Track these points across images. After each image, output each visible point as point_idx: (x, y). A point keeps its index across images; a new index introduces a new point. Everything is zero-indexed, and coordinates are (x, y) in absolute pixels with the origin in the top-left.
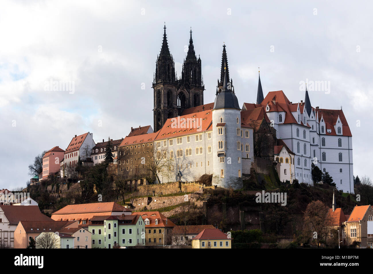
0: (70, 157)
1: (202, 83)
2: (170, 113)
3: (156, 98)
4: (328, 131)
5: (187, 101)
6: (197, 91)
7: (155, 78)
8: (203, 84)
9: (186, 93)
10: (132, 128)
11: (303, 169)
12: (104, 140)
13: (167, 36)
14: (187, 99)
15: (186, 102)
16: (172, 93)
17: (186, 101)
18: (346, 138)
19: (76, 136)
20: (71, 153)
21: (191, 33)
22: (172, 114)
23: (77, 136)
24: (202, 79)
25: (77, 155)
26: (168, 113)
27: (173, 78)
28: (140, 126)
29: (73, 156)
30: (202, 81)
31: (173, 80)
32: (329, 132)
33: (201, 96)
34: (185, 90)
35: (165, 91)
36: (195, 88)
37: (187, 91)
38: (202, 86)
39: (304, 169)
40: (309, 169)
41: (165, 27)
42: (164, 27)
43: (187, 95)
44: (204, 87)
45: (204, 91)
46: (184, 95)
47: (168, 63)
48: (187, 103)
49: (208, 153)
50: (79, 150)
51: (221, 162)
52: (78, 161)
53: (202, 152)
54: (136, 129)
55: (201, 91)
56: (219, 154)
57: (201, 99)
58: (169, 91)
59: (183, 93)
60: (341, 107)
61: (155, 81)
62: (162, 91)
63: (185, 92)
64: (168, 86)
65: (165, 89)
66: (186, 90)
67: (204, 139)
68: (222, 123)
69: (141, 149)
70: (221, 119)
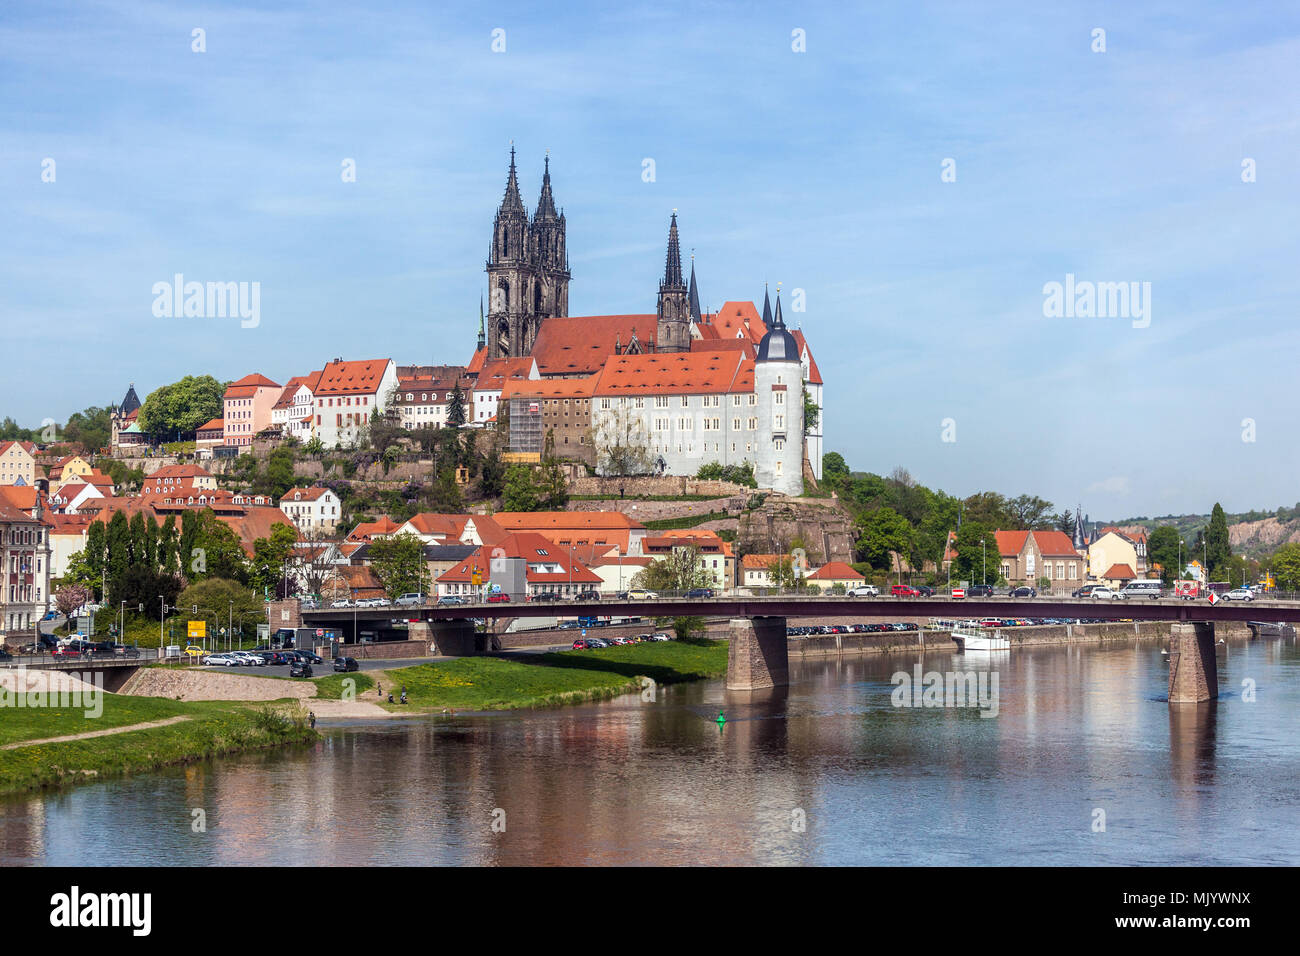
0: (340, 404)
6: (560, 282)
15: (543, 304)
17: (543, 301)
19: (338, 361)
20: (340, 397)
21: (547, 162)
23: (341, 362)
25: (366, 403)
26: (522, 325)
29: (348, 405)
34: (542, 280)
36: (558, 276)
41: (513, 149)
46: (540, 289)
48: (545, 305)
49: (734, 430)
50: (374, 393)
51: (777, 449)
52: (369, 416)
53: (719, 428)
56: (775, 436)
59: (538, 286)
61: (492, 259)
62: (512, 282)
64: (523, 272)
65: (518, 277)
67: (724, 404)
68: (781, 384)
69: (561, 408)
70: (779, 377)
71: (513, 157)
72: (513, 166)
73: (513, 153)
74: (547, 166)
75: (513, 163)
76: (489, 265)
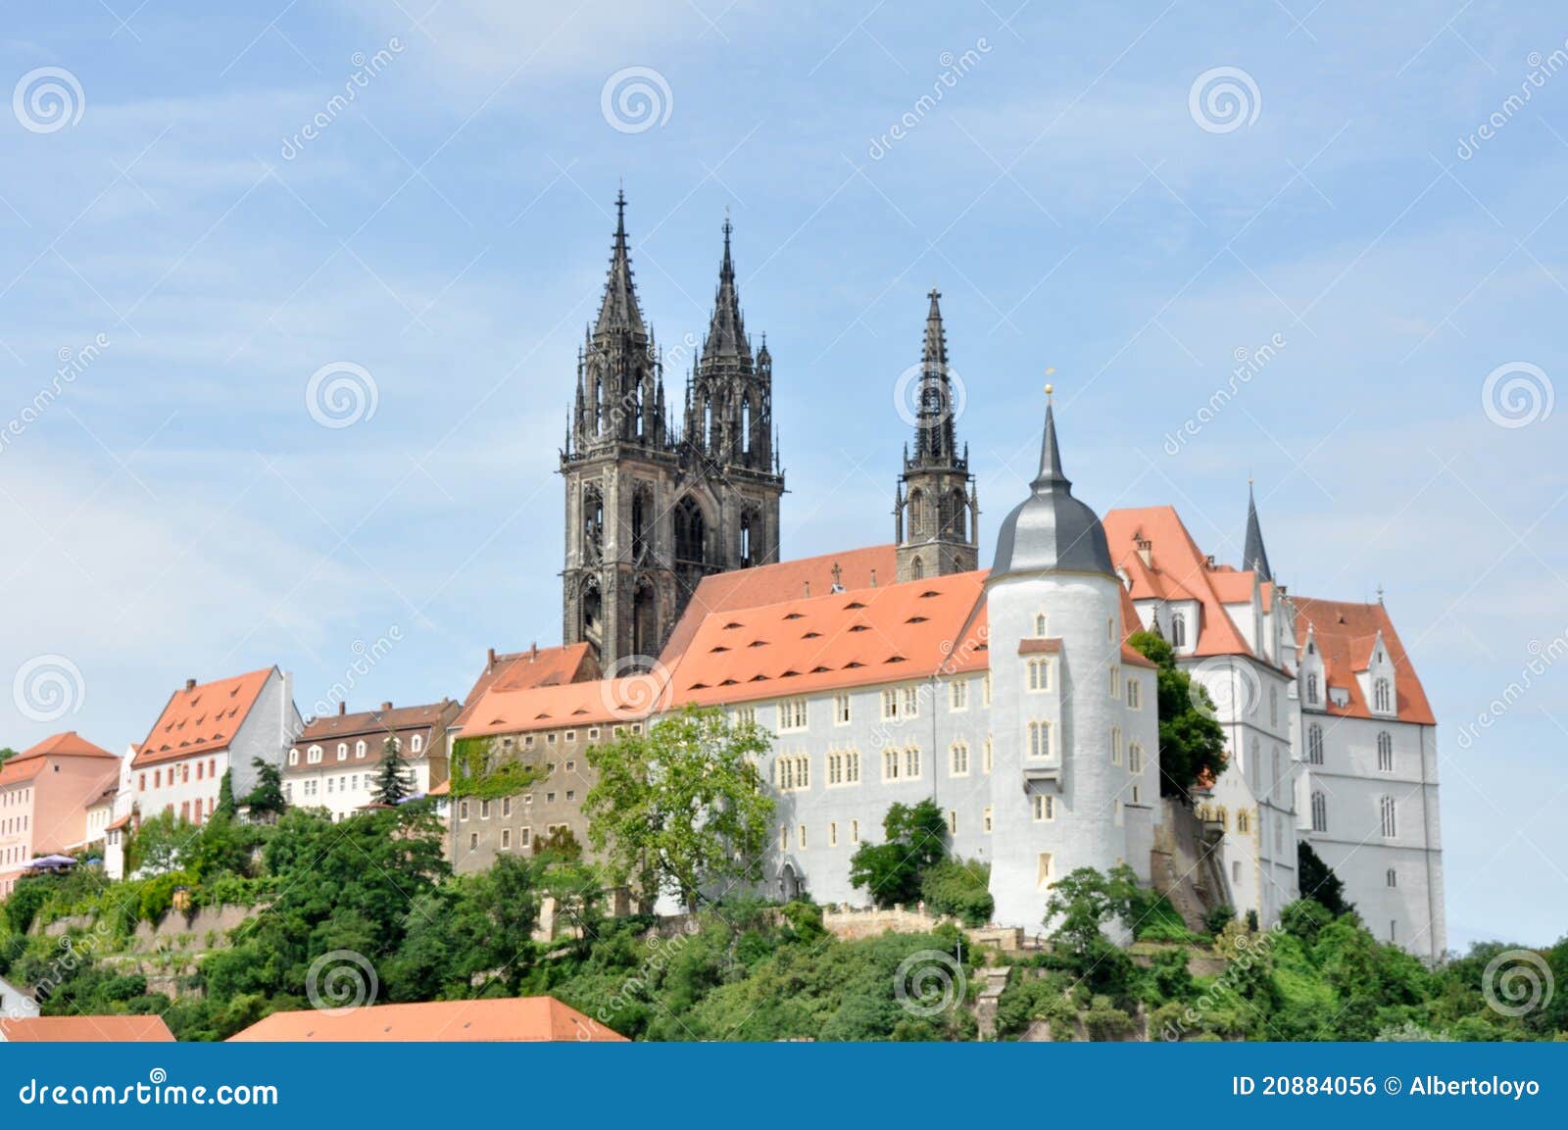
0: (171, 781)
1: (774, 463)
2: (642, 590)
3: (575, 522)
4: (1334, 699)
5: (712, 541)
6: (754, 497)
7: (571, 430)
8: (778, 466)
9: (711, 503)
10: (492, 652)
11: (1273, 864)
12: (347, 706)
13: (628, 242)
14: (712, 530)
15: (707, 546)
16: (650, 498)
17: (708, 540)
18: (1413, 732)
19: (192, 683)
20: (173, 765)
21: (727, 232)
22: (651, 598)
23: (197, 684)
24: (774, 442)
25: (212, 774)
26: (633, 589)
27: (658, 433)
28: (534, 647)
29: (186, 779)
30: (774, 450)
31: (655, 438)
32: (1339, 700)
33: (770, 518)
34: (702, 491)
35: (623, 488)
36: (746, 482)
37: (710, 495)
38: (774, 472)
39: (1277, 864)
40: (1290, 865)
41: (621, 197)
42: (618, 200)
43: (714, 512)
44: (780, 480)
45: (784, 499)
46: (698, 514)
47: (639, 364)
48: (712, 549)
49: (953, 775)
50: (226, 748)
51: (1039, 816)
52: (216, 802)
53: (920, 771)
54: (512, 659)
55: (770, 494)
56: (1030, 780)
57: (770, 532)
58: (640, 490)
59: (693, 504)
60: (1380, 593)
61: (571, 442)
62: (608, 491)
63: (705, 498)
64: (636, 468)
65: (622, 478)
66: (707, 490)
67: (929, 709)
68: (1046, 636)
70: (1041, 619)
71: (621, 215)
72: (621, 235)
73: (621, 204)
74: (727, 243)
75: (621, 228)
76: (565, 458)
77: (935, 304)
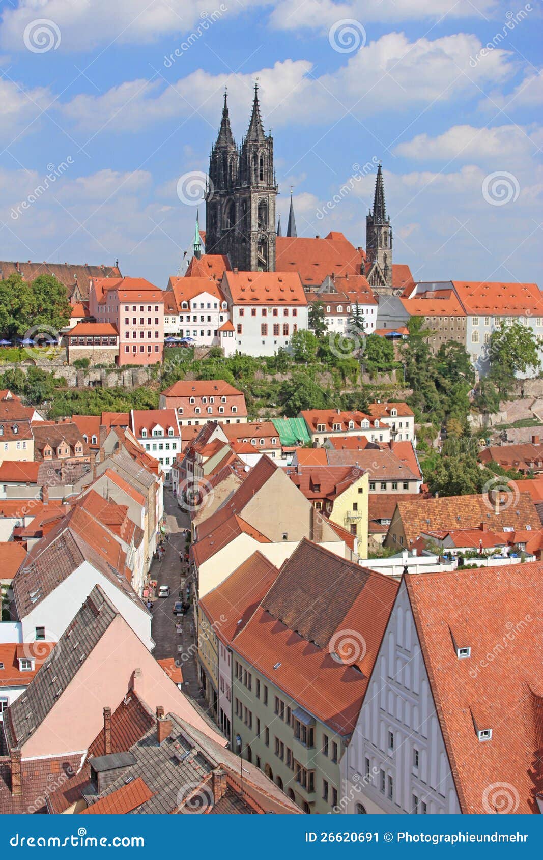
0: (264, 314)
20: (265, 308)
25: (295, 314)
29: (275, 314)
50: (305, 305)
69: (449, 323)
71: (256, 93)
72: (256, 101)
73: (256, 89)
74: (226, 101)
75: (256, 98)
77: (380, 168)
